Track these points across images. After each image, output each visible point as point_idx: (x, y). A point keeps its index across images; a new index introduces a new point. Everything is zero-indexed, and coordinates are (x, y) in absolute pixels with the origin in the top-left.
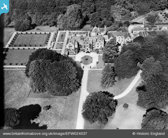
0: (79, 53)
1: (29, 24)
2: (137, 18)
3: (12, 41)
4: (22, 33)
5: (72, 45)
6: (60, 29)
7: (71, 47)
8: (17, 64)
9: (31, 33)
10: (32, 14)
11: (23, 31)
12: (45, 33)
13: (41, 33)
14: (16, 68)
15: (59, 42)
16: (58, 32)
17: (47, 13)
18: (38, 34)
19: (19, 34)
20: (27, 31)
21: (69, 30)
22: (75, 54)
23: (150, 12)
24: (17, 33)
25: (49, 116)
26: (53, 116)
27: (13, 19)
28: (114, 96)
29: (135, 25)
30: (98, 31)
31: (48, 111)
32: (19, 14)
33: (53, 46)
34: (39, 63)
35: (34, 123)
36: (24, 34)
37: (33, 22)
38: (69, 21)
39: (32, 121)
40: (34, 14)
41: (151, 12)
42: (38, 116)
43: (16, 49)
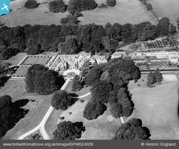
0: (67, 70)
1: (37, 50)
2: (124, 47)
3: (23, 62)
4: (31, 56)
5: (62, 64)
6: (59, 54)
7: (61, 66)
8: (22, 76)
9: (38, 56)
10: (41, 42)
11: (33, 55)
12: (48, 57)
13: (45, 57)
14: (21, 79)
15: (55, 63)
16: (57, 56)
17: (52, 42)
18: (43, 57)
19: (30, 57)
20: (35, 55)
21: (66, 55)
22: (64, 71)
23: (135, 42)
24: (28, 56)
25: (32, 105)
26: (35, 105)
27: (27, 46)
28: (78, 96)
29: (120, 52)
30: (85, 55)
31: (33, 103)
32: (32, 42)
33: (51, 65)
34: (31, 73)
35: (22, 108)
36: (33, 57)
37: (42, 48)
38: (66, 48)
39: (21, 108)
40: (43, 42)
41: (137, 42)
42: (26, 105)
43: (24, 67)
